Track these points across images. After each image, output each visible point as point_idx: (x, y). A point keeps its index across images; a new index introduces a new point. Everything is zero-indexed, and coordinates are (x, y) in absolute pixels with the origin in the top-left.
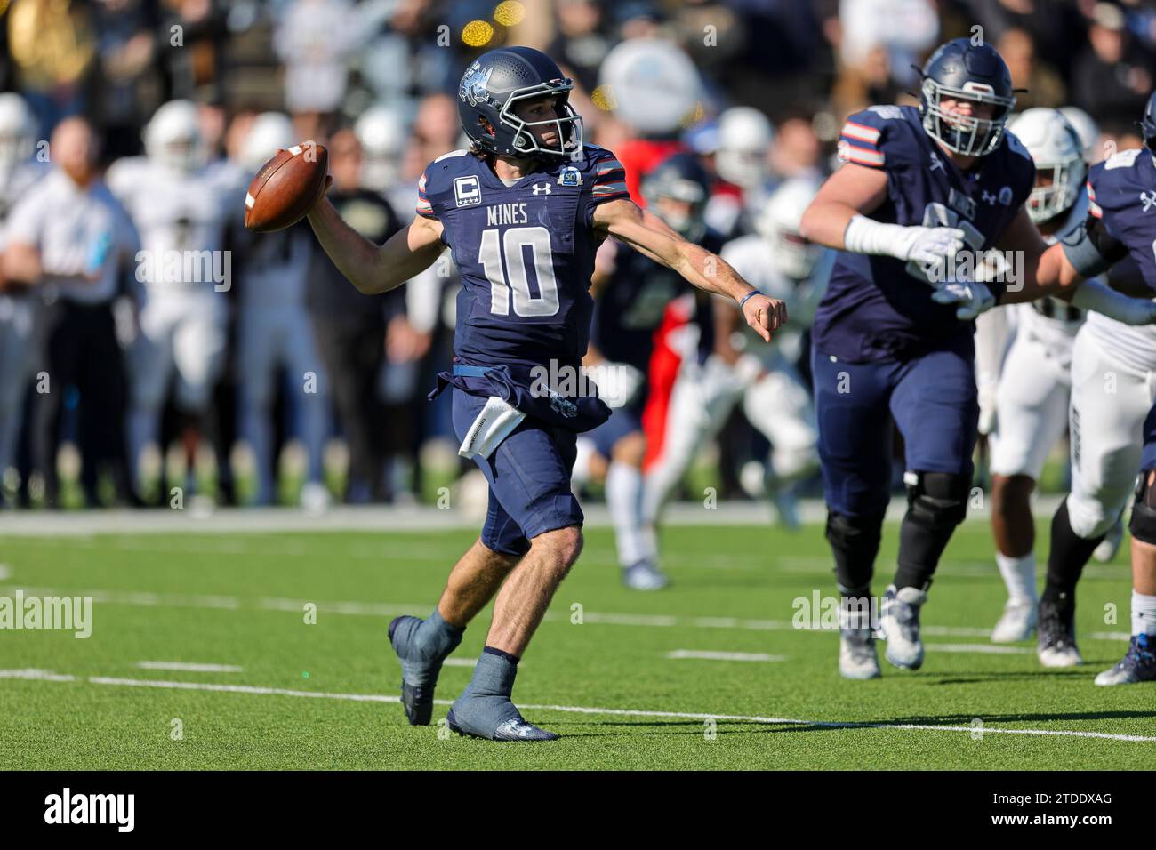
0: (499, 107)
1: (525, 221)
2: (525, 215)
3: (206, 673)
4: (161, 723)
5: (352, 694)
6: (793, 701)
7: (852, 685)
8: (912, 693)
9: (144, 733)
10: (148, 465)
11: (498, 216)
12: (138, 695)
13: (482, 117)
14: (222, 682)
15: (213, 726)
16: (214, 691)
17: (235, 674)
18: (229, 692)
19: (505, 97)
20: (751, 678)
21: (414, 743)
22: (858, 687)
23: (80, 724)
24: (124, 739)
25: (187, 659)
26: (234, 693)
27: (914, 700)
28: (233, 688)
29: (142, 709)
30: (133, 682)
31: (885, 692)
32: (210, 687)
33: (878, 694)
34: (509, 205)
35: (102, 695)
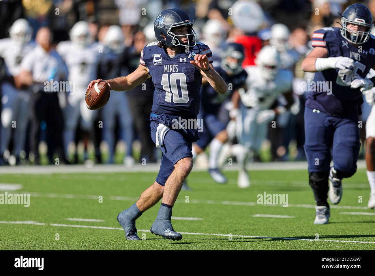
0: (167, 30)
1: (177, 71)
2: (177, 69)
3: (91, 222)
4: (75, 240)
5: (142, 229)
6: (297, 232)
7: (318, 226)
8: (339, 229)
9: (69, 243)
10: (71, 149)
11: (168, 69)
12: (67, 230)
13: (161, 33)
14: (97, 226)
15: (94, 241)
16: (94, 228)
17: (102, 222)
18: (99, 229)
19: (169, 26)
20: (282, 224)
21: (164, 247)
22: (320, 227)
23: (47, 240)
24: (62, 245)
25: (84, 217)
26: (101, 229)
27: (340, 232)
28: (100, 227)
29: (69, 235)
30: (65, 225)
31: (329, 229)
32: (92, 227)
33: (327, 229)
34: (172, 65)
35: (55, 230)
